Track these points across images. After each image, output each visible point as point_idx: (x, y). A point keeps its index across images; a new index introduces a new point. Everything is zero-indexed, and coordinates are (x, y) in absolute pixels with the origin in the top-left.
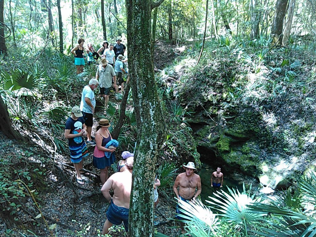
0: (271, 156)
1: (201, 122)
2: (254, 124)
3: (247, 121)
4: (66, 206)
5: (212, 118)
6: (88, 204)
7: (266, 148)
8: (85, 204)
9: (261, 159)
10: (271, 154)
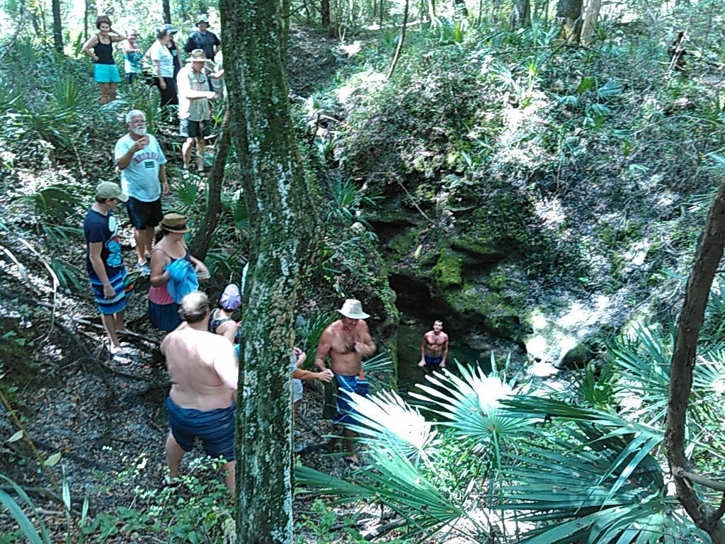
0: (553, 294)
1: (399, 221)
2: (515, 223)
3: (500, 217)
4: (86, 415)
5: (424, 211)
6: (139, 410)
7: (541, 276)
8: (132, 409)
9: (530, 302)
10: (552, 291)
